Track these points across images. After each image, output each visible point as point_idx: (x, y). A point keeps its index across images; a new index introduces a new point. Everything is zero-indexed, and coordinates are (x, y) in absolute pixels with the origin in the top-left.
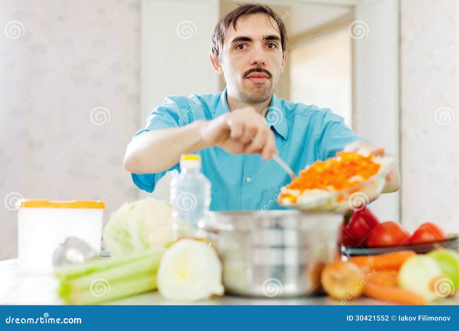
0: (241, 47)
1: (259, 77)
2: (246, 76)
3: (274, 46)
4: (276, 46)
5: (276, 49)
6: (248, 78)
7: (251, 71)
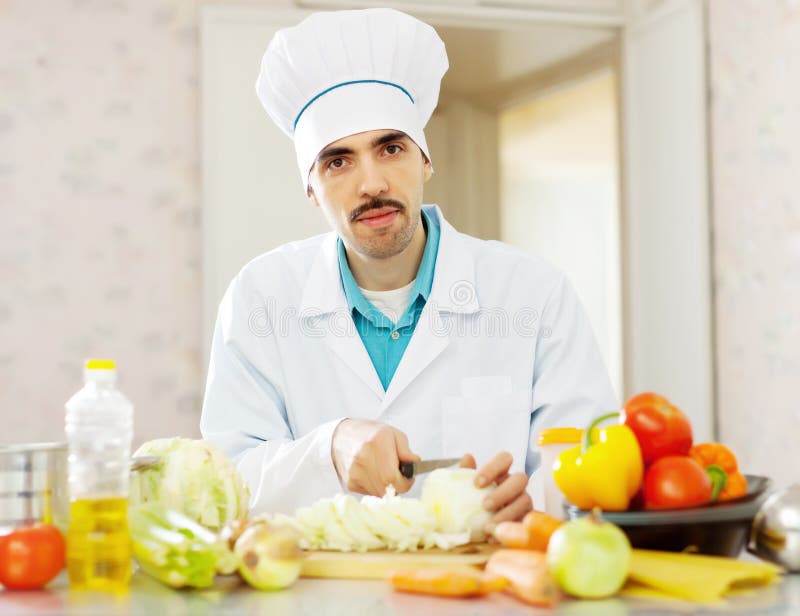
0: (338, 163)
1: (380, 216)
2: (355, 218)
3: (397, 150)
4: (401, 149)
5: (402, 154)
6: (360, 220)
7: (364, 208)
